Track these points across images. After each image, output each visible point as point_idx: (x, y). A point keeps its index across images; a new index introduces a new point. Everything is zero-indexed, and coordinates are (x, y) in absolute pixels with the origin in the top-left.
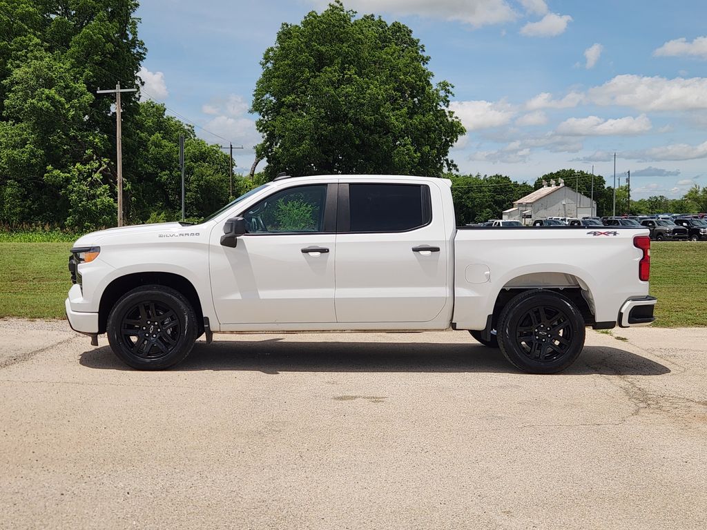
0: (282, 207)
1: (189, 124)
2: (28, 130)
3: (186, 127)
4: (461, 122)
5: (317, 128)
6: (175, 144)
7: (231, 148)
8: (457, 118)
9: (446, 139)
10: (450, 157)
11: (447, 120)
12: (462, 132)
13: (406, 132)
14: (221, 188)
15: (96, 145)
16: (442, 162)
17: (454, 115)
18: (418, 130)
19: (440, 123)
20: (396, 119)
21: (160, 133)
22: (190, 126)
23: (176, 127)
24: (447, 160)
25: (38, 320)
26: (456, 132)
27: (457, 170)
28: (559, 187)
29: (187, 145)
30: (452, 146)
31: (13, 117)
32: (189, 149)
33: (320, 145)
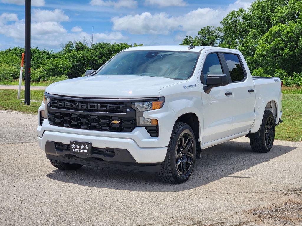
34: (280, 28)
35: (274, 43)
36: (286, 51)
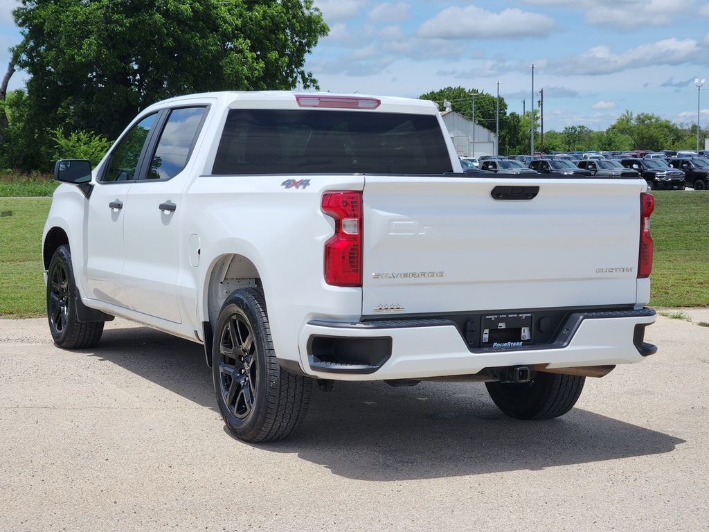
0: (62, 142)
4: (323, 17)
5: (108, 20)
8: (317, 9)
9: (300, 42)
10: (306, 68)
11: (303, 13)
12: (324, 31)
13: (242, 31)
16: (295, 75)
17: (313, 6)
18: (261, 28)
19: (293, 18)
20: (229, 10)
24: (302, 73)
26: (315, 31)
27: (317, 88)
28: (444, 113)
30: (309, 52)
33: (114, 47)
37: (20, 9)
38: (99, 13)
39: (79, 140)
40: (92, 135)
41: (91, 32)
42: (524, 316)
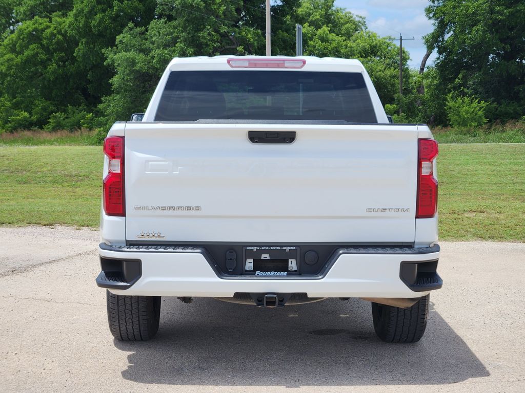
0: (451, 104)
1: (360, 15)
2: (179, 28)
3: (357, 19)
5: (492, 11)
6: (344, 38)
7: (401, 39)
14: (393, 85)
15: (249, 41)
21: (327, 26)
22: (361, 17)
23: (346, 19)
25: (85, 228)
29: (357, 38)
31: (165, 15)
32: (358, 43)
33: (497, 31)
34: (37, 25)
35: (27, 53)
36: (52, 67)
37: (430, 7)
38: (484, 6)
39: (463, 102)
40: (473, 99)
41: (479, 21)
42: (288, 249)
